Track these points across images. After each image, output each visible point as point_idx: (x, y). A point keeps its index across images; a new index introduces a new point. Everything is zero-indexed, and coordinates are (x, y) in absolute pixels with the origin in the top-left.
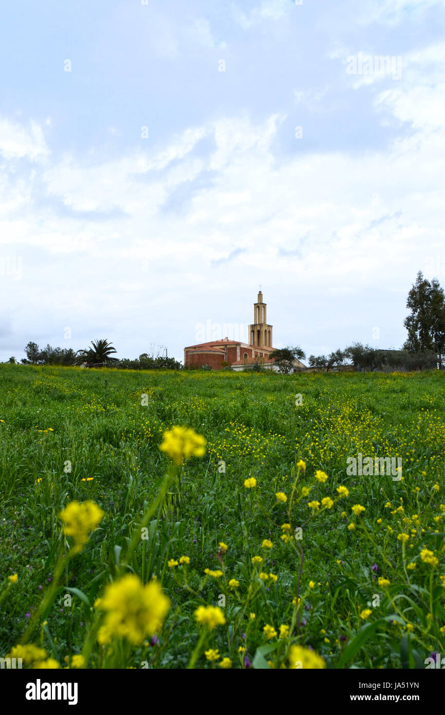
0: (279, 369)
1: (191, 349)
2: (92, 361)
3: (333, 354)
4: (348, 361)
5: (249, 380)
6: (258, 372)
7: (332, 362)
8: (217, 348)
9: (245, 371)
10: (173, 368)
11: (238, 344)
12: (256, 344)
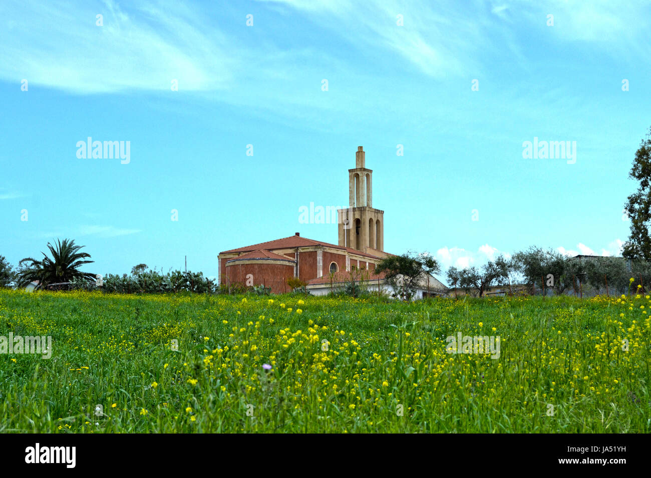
0: (393, 293)
1: (231, 256)
2: (47, 279)
3: (490, 265)
4: (517, 277)
5: (338, 312)
6: (356, 297)
7: (489, 277)
8: (281, 252)
9: (332, 296)
10: (200, 291)
11: (319, 245)
12: (353, 246)
